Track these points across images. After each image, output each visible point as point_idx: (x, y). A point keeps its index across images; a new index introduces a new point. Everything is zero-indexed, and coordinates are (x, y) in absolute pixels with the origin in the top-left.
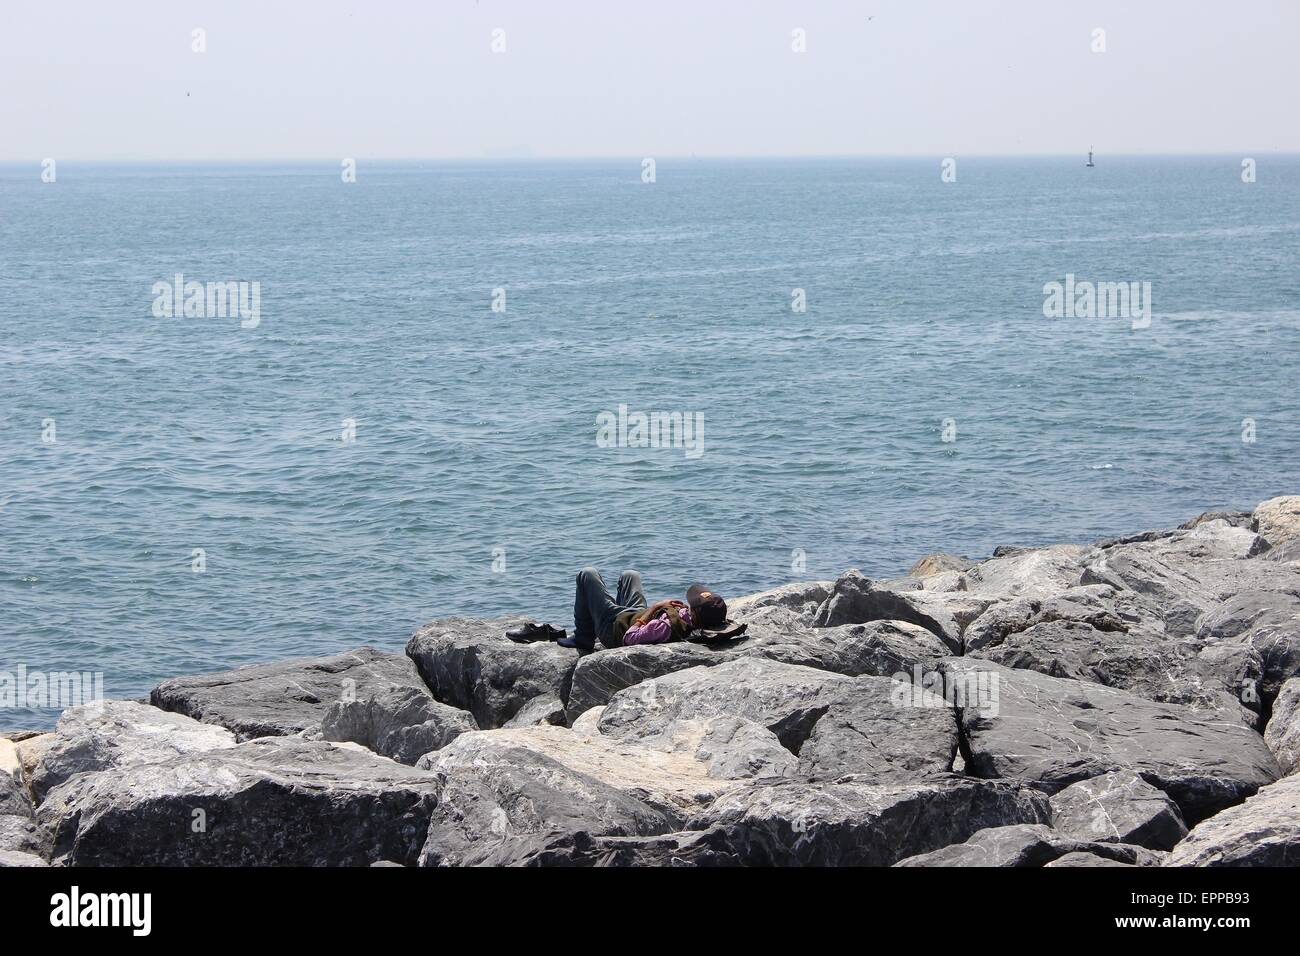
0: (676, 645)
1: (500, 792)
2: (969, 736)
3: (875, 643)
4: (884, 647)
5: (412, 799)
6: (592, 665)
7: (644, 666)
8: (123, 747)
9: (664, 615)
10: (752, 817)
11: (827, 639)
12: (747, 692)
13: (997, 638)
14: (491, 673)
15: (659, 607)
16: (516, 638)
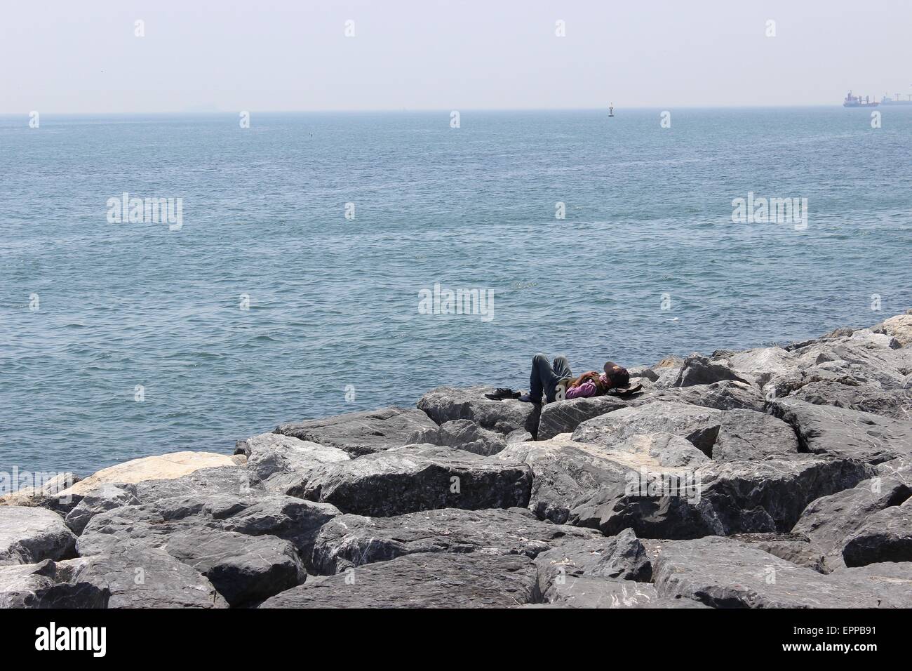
0: (602, 397)
1: (569, 469)
2: (807, 441)
3: (726, 394)
4: (732, 395)
5: (519, 474)
6: (553, 410)
7: (586, 410)
8: (290, 460)
9: (590, 380)
10: (723, 479)
11: (695, 392)
12: (666, 420)
13: (785, 392)
14: (480, 418)
15: (586, 376)
16: (491, 397)
